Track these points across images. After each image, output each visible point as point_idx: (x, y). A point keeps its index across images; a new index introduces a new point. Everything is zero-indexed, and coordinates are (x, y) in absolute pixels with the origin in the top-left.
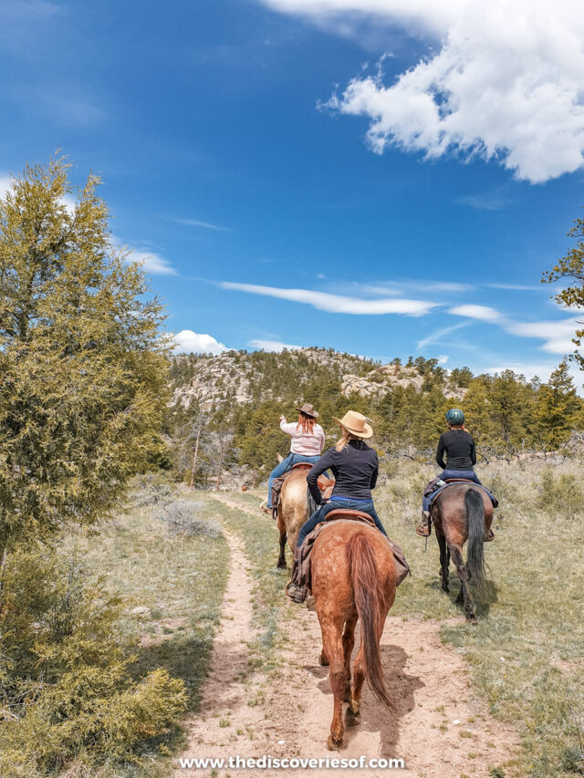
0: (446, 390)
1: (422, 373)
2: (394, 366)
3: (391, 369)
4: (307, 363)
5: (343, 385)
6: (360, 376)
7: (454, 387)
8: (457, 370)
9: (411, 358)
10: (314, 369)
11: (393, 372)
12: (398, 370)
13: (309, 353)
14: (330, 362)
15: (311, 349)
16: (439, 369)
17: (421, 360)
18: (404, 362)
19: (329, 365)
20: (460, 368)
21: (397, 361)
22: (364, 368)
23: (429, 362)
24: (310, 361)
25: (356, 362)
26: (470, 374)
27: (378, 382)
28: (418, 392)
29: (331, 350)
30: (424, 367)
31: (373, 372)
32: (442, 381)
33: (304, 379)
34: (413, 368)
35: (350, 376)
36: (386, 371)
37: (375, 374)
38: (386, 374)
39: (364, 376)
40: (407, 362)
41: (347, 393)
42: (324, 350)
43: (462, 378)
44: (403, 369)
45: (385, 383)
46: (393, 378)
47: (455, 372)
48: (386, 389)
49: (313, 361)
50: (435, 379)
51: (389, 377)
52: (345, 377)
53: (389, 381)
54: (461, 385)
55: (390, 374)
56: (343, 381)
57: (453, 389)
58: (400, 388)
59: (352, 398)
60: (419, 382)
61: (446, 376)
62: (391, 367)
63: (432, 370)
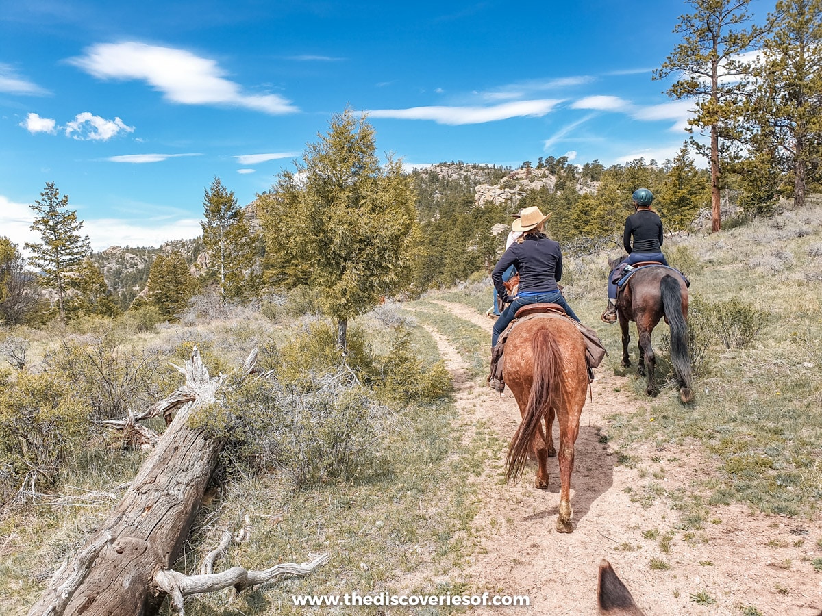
0: (579, 186)
1: (553, 173)
2: (525, 170)
3: (522, 173)
4: (438, 180)
5: (477, 196)
6: (492, 185)
7: (587, 182)
8: (587, 165)
9: (540, 159)
10: (446, 185)
11: (524, 176)
12: (529, 173)
13: (439, 169)
14: (460, 175)
15: (440, 165)
16: (570, 166)
17: (551, 159)
18: (534, 165)
19: (459, 179)
20: (591, 162)
21: (527, 164)
22: (496, 176)
23: (559, 160)
24: (440, 177)
25: (486, 171)
26: (602, 166)
27: (510, 188)
28: (552, 192)
29: (460, 163)
30: (554, 166)
31: (505, 179)
32: (574, 178)
33: (437, 197)
34: (544, 169)
35: (483, 186)
36: (518, 176)
37: (507, 181)
38: (517, 179)
39: (496, 184)
40: (537, 164)
41: (481, 203)
42: (454, 164)
43: (593, 172)
44: (534, 172)
45: (518, 188)
46: (525, 182)
47: (587, 166)
48: (519, 194)
49: (443, 177)
50: (567, 177)
51: (521, 181)
52: (478, 188)
53: (522, 186)
54: (593, 179)
55: (522, 178)
56: (476, 193)
57: (586, 184)
58: (533, 191)
59: (487, 208)
60: (551, 181)
61: (577, 172)
62: (522, 171)
63: (563, 168)
